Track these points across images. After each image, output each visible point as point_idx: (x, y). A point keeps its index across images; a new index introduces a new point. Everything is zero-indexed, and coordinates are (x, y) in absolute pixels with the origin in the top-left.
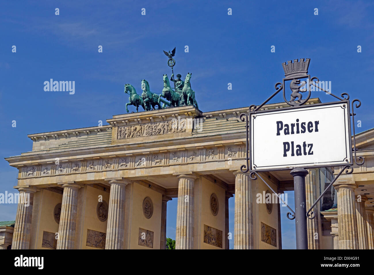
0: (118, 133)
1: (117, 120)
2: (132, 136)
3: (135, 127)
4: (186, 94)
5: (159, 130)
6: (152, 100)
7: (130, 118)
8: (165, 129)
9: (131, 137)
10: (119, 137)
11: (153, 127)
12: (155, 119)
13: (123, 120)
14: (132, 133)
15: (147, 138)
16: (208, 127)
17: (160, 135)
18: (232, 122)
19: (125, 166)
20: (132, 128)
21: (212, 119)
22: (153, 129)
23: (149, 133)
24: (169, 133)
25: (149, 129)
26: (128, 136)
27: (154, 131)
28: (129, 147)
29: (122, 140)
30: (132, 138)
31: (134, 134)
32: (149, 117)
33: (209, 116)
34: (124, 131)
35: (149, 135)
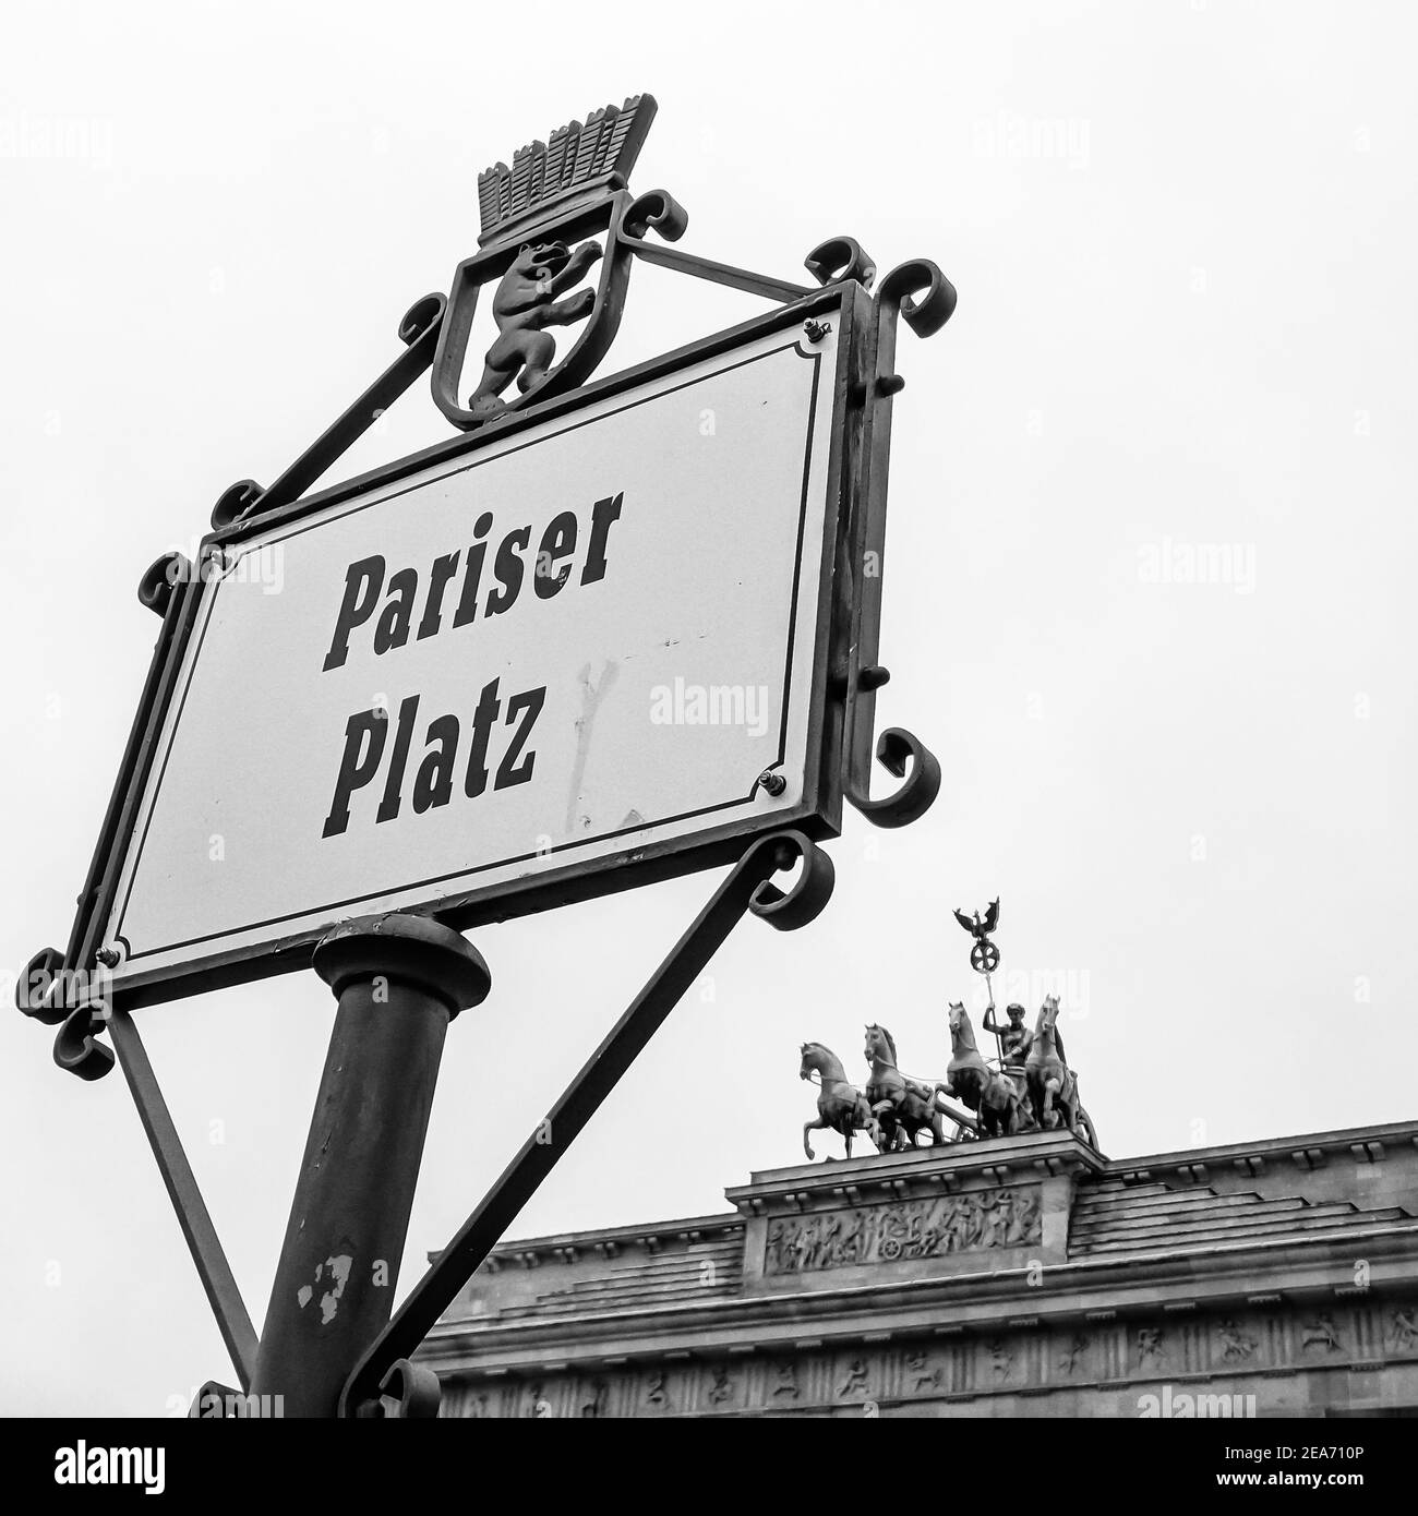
0: (767, 1248)
1: (766, 1189)
2: (824, 1262)
3: (835, 1223)
4: (1039, 1082)
5: (930, 1233)
6: (905, 1108)
7: (816, 1183)
8: (955, 1230)
9: (818, 1264)
10: (772, 1266)
11: (909, 1221)
12: (915, 1188)
13: (790, 1192)
14: (824, 1250)
15: (884, 1270)
16: (1135, 1224)
17: (936, 1256)
18: (1232, 1201)
19: (793, 1393)
20: (826, 1228)
21: (1149, 1191)
22: (906, 1229)
23: (892, 1248)
24: (973, 1248)
25: (893, 1229)
26: (807, 1261)
27: (910, 1238)
28: (811, 1309)
29: (784, 1280)
30: (822, 1270)
31: (831, 1252)
32: (893, 1179)
33: (1136, 1173)
34: (794, 1237)
35: (893, 1257)
